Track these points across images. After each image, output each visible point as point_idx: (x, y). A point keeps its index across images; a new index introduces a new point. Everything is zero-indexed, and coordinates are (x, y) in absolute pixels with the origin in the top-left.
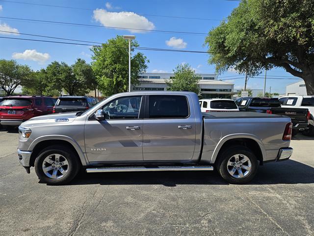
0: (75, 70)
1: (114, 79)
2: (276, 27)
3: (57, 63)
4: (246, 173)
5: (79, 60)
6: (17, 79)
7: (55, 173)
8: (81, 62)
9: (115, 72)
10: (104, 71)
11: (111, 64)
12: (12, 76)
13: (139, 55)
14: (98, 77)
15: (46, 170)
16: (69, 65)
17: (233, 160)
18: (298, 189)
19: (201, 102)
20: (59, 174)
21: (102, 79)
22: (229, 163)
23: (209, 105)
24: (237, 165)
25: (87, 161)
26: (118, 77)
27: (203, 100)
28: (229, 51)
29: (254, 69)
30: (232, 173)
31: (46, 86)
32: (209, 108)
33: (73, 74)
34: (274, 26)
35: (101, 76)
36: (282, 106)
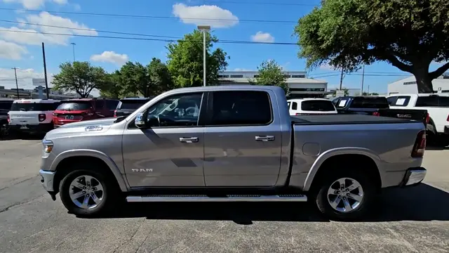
0: (150, 70)
1: (191, 79)
2: (383, 9)
3: (130, 64)
4: (356, 206)
5: (154, 59)
6: (92, 81)
7: (86, 201)
8: (156, 62)
9: (192, 72)
10: (180, 70)
11: (187, 62)
12: (87, 78)
13: (218, 51)
14: (174, 77)
15: (74, 197)
16: (144, 65)
17: (337, 186)
18: (434, 231)
19: (290, 103)
20: (91, 203)
21: (178, 79)
22: (331, 191)
23: (299, 106)
24: (343, 194)
25: (128, 186)
26: (195, 76)
27: (292, 101)
28: (322, 41)
29: (352, 63)
30: (334, 205)
31: (121, 88)
32: (299, 110)
33: (148, 75)
34: (381, 7)
35: (177, 76)
36: (391, 107)
